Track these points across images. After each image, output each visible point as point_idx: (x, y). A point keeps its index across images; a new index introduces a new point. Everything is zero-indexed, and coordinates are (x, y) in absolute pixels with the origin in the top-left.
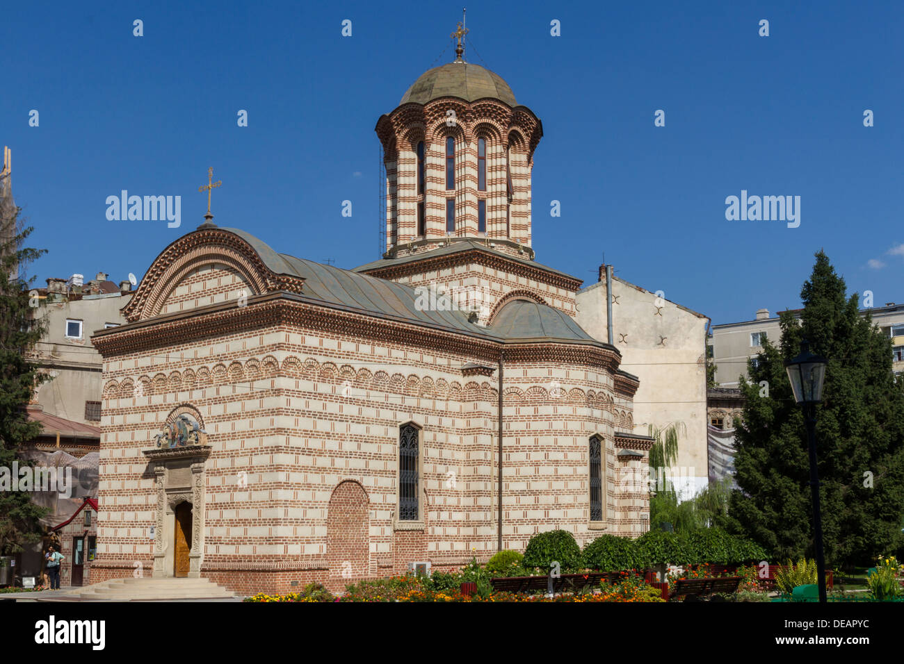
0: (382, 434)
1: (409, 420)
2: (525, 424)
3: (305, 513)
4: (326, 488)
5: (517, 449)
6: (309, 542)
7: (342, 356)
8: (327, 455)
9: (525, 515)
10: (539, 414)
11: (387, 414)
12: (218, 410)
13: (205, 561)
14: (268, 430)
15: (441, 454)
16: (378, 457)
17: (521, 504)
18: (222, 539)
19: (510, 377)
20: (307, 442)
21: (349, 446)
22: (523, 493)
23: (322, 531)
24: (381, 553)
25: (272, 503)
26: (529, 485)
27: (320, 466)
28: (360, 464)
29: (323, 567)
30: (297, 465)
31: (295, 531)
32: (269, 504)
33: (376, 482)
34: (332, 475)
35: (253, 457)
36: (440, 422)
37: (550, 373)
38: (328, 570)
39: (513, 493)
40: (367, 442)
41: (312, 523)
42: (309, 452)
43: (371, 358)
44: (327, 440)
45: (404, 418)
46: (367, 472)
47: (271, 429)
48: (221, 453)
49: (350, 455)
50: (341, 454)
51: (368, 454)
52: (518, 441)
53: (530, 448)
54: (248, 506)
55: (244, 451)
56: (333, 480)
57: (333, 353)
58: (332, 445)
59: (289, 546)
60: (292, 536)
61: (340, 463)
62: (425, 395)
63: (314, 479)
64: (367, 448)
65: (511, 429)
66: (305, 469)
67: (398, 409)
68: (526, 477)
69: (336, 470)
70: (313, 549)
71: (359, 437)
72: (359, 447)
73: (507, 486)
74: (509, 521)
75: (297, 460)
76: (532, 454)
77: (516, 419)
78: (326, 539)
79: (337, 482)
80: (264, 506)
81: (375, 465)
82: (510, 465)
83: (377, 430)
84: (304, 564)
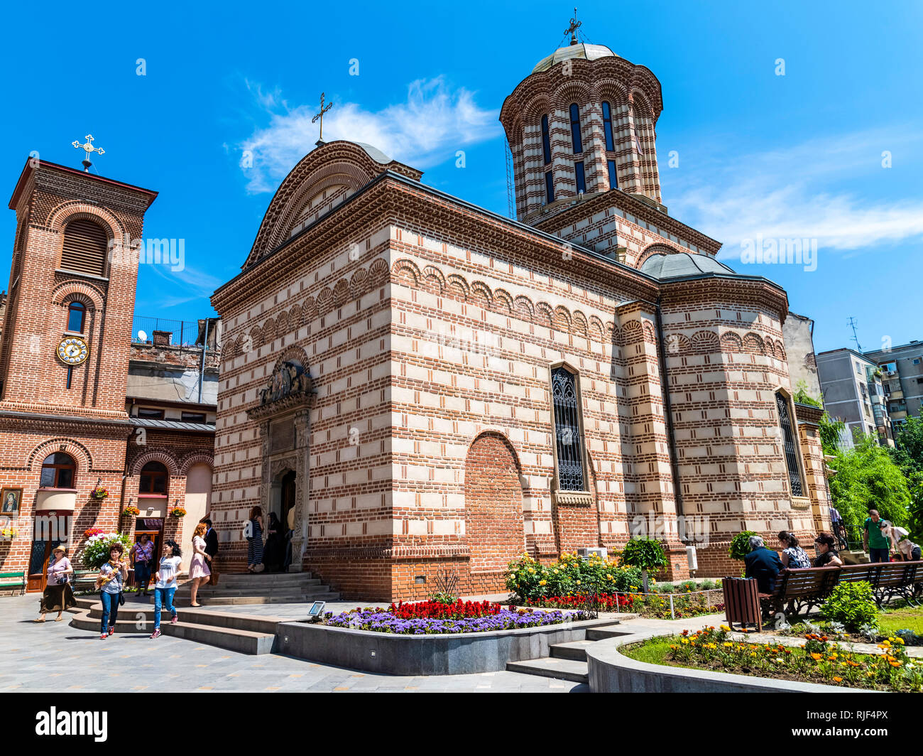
0: (530, 375)
1: (560, 360)
2: (694, 376)
3: (432, 475)
4: (462, 440)
5: (689, 407)
6: (438, 517)
7: (472, 270)
8: (460, 395)
9: (710, 488)
10: (711, 364)
11: (533, 350)
12: (323, 345)
13: (308, 548)
14: (378, 356)
15: (602, 407)
16: (526, 403)
17: (702, 474)
18: (328, 516)
19: (670, 323)
20: (430, 375)
21: (488, 386)
22: (703, 460)
23: (458, 501)
24: (540, 535)
25: (384, 457)
26: (709, 450)
27: (450, 409)
28: (503, 411)
29: (461, 554)
30: (417, 404)
31: (418, 501)
32: (382, 460)
33: (526, 436)
34: (467, 422)
35: (362, 397)
36: (598, 368)
37: (718, 314)
38: (467, 559)
39: (691, 461)
40: (512, 384)
41: (442, 489)
42: (436, 389)
43: (509, 278)
44: (458, 375)
45: (555, 358)
46: (514, 423)
47: (382, 355)
48: (325, 400)
49: (488, 398)
50: (478, 395)
51: (513, 399)
52: (689, 397)
53: (705, 405)
54: (356, 466)
55: (350, 391)
56: (470, 430)
57: (461, 264)
58: (465, 382)
59: (410, 522)
60: (414, 507)
61: (477, 407)
62: (578, 333)
63: (443, 426)
64: (510, 390)
65: (679, 383)
66: (429, 411)
67: (547, 345)
68: (704, 441)
69: (473, 417)
70: (443, 528)
71: (500, 375)
72: (501, 387)
73: (682, 453)
74: (690, 497)
75: (417, 399)
76: (709, 412)
77: (683, 371)
78: (463, 514)
79: (474, 435)
80: (375, 463)
81: (524, 414)
82: (682, 426)
83: (523, 370)
84: (432, 548)
